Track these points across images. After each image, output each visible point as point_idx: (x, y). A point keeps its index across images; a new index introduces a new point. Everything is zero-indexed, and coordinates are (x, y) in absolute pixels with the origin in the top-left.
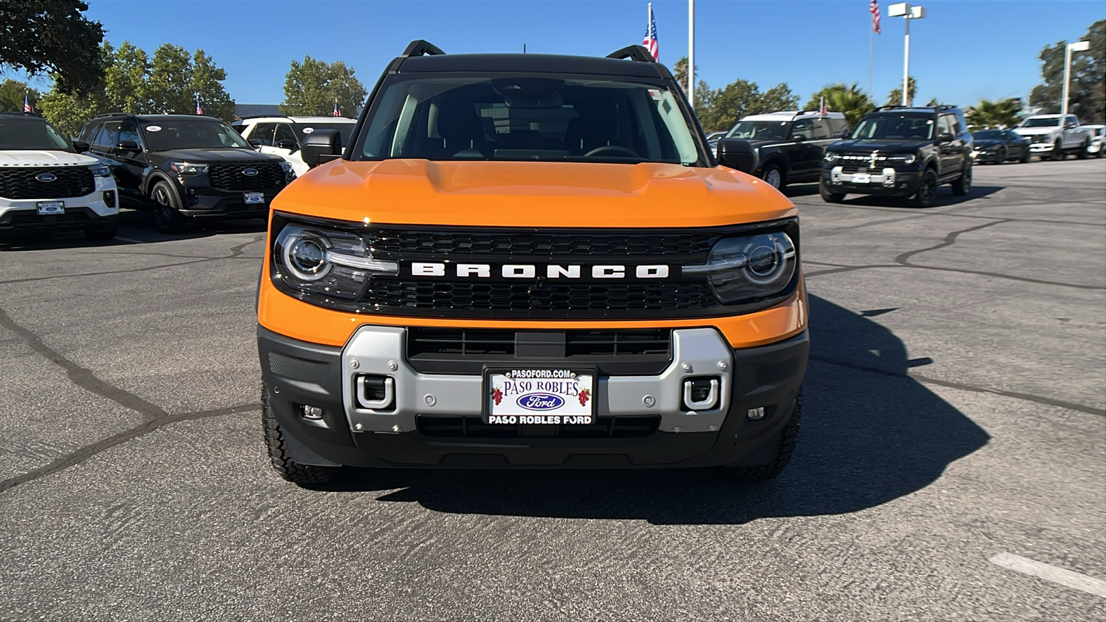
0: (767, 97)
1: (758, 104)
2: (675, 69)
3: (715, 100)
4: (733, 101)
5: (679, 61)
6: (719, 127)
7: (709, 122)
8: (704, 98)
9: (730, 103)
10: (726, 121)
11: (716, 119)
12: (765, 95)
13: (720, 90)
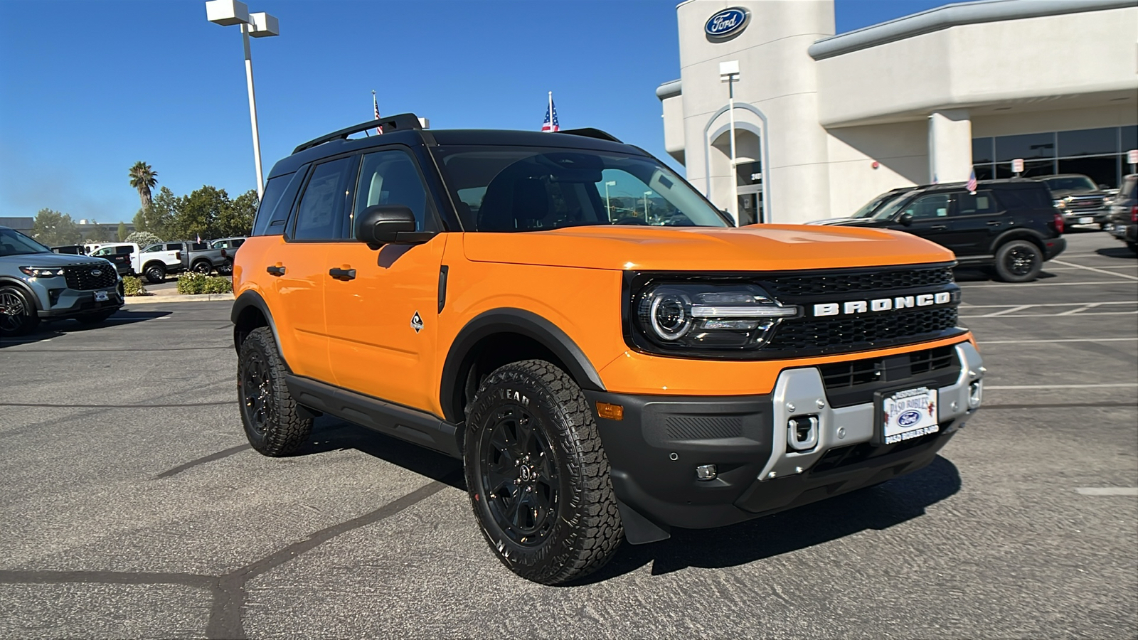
0: (237, 204)
1: (230, 211)
2: (131, 175)
3: (182, 207)
4: (201, 208)
5: (134, 166)
6: (189, 235)
7: (177, 230)
8: (168, 206)
9: (198, 211)
10: (196, 229)
11: (186, 228)
12: (235, 201)
13: (186, 196)
